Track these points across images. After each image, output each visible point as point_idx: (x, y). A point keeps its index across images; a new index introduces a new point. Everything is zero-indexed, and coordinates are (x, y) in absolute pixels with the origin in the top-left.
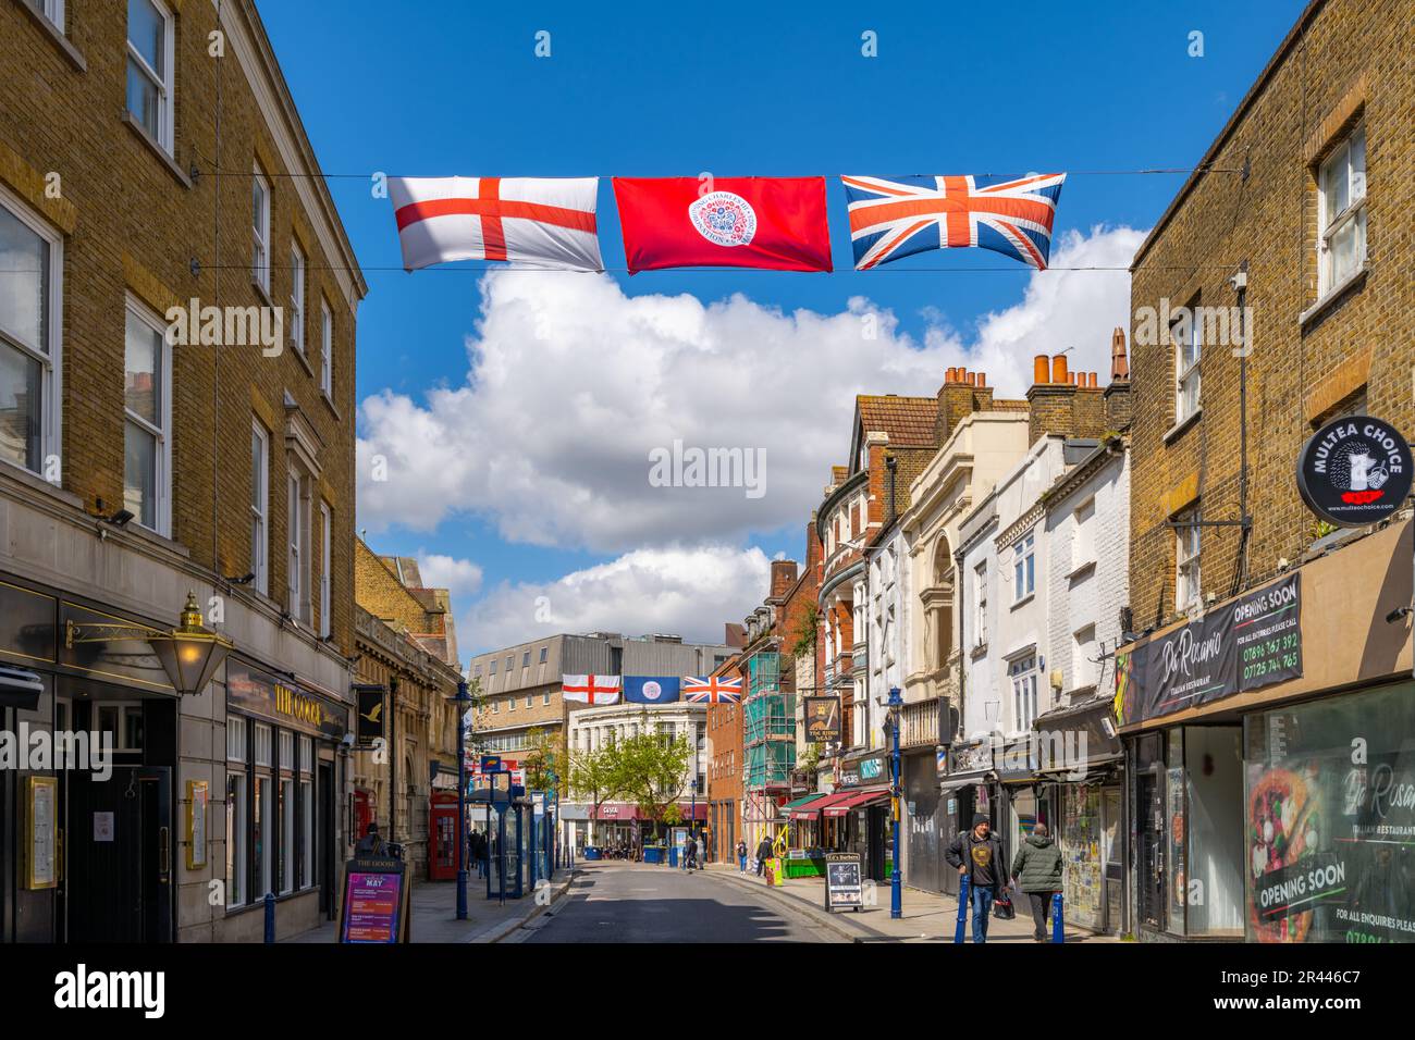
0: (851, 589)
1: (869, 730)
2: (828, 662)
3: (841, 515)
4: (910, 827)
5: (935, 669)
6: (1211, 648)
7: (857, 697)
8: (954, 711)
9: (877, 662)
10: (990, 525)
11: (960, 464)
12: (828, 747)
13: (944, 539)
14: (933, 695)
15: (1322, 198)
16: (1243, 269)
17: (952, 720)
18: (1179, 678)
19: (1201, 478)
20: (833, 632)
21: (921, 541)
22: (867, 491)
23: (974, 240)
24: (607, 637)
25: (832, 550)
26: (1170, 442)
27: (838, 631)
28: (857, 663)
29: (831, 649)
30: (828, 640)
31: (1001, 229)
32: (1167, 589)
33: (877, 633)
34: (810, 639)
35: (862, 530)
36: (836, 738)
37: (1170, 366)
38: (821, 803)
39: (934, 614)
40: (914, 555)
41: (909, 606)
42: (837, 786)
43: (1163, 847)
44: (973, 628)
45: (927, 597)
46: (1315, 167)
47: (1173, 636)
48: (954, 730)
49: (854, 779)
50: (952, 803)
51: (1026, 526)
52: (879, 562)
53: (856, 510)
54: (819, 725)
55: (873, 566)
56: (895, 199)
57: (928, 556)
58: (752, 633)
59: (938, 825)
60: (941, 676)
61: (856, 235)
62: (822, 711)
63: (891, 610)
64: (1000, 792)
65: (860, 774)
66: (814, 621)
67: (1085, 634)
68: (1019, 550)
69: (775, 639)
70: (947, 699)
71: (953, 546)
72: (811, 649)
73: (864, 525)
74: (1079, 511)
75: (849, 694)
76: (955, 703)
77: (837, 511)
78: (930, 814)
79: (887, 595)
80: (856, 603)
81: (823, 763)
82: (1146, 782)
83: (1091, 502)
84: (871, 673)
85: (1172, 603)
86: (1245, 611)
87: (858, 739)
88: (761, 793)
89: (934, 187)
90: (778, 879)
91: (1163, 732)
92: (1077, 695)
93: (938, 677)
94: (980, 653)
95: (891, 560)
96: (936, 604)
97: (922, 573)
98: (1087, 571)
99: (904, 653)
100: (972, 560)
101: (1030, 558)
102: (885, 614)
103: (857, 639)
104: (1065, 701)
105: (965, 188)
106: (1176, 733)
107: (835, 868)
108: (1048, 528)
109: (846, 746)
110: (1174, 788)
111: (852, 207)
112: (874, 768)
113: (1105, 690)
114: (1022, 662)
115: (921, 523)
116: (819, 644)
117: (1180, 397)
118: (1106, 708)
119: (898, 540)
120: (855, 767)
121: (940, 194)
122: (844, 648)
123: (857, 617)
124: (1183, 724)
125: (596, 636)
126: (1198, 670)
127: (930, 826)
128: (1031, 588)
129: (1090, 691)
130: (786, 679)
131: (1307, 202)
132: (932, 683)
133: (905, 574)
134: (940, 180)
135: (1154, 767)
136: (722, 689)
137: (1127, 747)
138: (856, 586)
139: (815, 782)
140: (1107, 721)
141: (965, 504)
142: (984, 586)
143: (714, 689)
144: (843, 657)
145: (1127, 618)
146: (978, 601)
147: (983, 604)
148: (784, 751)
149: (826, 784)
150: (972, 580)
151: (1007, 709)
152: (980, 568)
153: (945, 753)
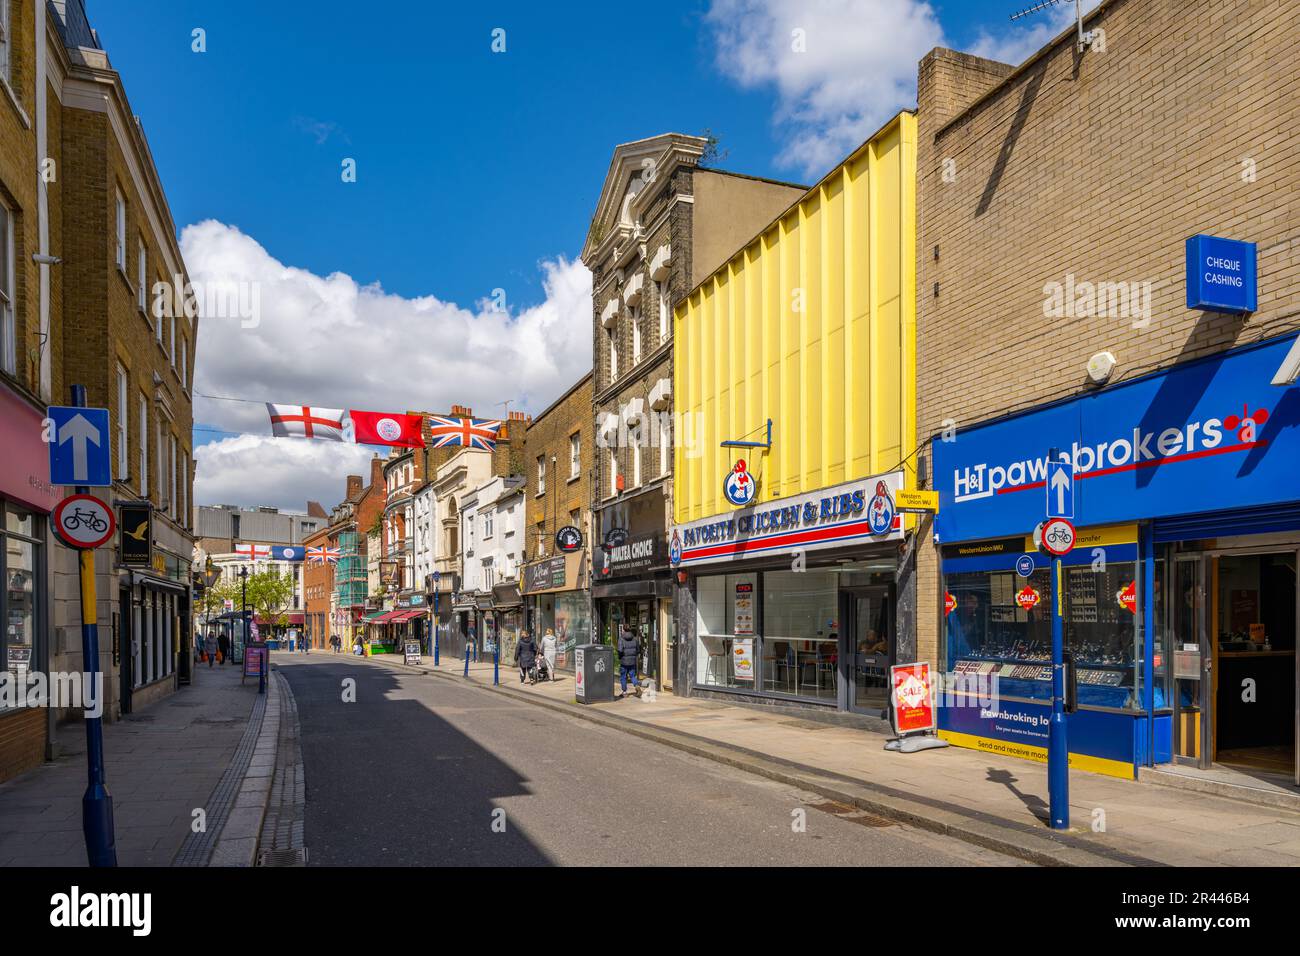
0: (404, 509)
1: (415, 580)
2: (390, 543)
3: (398, 470)
4: (436, 627)
5: (449, 556)
6: (546, 572)
7: (407, 563)
8: (459, 578)
9: (419, 547)
10: (475, 502)
11: (462, 470)
12: (390, 587)
13: (453, 498)
14: (449, 570)
15: (573, 447)
16: (555, 455)
17: (458, 581)
18: (538, 580)
19: (545, 514)
20: (393, 529)
21: (442, 496)
22: (413, 462)
23: (471, 444)
24: (228, 508)
25: (393, 488)
26: (538, 498)
27: (396, 528)
28: (407, 547)
29: (392, 537)
30: (390, 532)
31: (479, 441)
32: (537, 547)
33: (419, 534)
34: (379, 530)
35: (410, 481)
36: (396, 583)
37: (537, 472)
38: (388, 617)
39: (449, 530)
40: (439, 501)
41: (437, 525)
42: (395, 607)
43: (535, 635)
44: (467, 543)
45: (445, 523)
46: (571, 437)
47: (536, 565)
48: (459, 586)
49: (407, 604)
50: (457, 617)
51: (488, 509)
52: (420, 499)
53: (407, 470)
54: (387, 577)
55: (417, 501)
56: (447, 425)
57: (446, 503)
58: (337, 517)
59: (451, 627)
60: (452, 559)
61: (434, 437)
62: (389, 569)
63: (427, 524)
64: (479, 614)
65: (410, 601)
66: (381, 520)
67: (511, 556)
68: (487, 517)
69: (353, 523)
70: (456, 573)
71: (459, 506)
72: (379, 534)
73: (411, 479)
74: (509, 509)
75: (404, 560)
76: (459, 574)
77: (396, 468)
78: (447, 622)
79: (424, 517)
80: (407, 516)
81: (386, 595)
82: (530, 612)
83: (513, 507)
84: (416, 553)
85: (537, 553)
86: (554, 563)
87: (408, 584)
88: (347, 609)
89: (459, 422)
90: (370, 654)
91: (535, 596)
92: (508, 579)
93: (450, 560)
94: (470, 554)
95: (427, 502)
96: (450, 526)
97: (442, 511)
98: (511, 534)
99: (433, 545)
100: (467, 513)
101: (491, 521)
102: (424, 526)
103: (407, 535)
104: (504, 580)
105: (469, 425)
106: (538, 597)
107: (409, 646)
108: (498, 512)
109: (401, 587)
110: (538, 613)
111: (433, 427)
112: (418, 600)
113: (517, 578)
114: (488, 562)
115: (443, 488)
116: (384, 532)
117: (540, 482)
118: (517, 586)
119: (431, 492)
120: (408, 598)
121: (461, 425)
122: (400, 537)
123: (407, 523)
124: (541, 594)
125: (220, 507)
126: (543, 578)
127: (447, 627)
128: (491, 533)
129: (512, 578)
130: (362, 548)
131: (569, 447)
132: (448, 562)
133: (434, 509)
134: (461, 420)
135: (532, 608)
136: (329, 554)
137: (524, 600)
138: (407, 508)
139: (382, 604)
140: (517, 590)
141: (463, 487)
142: (472, 526)
143: (325, 554)
144: (399, 542)
145: (524, 554)
146: (469, 532)
147: (472, 533)
148: (360, 588)
149: (388, 606)
150: (468, 523)
151: (482, 580)
152: (471, 518)
153: (455, 596)
